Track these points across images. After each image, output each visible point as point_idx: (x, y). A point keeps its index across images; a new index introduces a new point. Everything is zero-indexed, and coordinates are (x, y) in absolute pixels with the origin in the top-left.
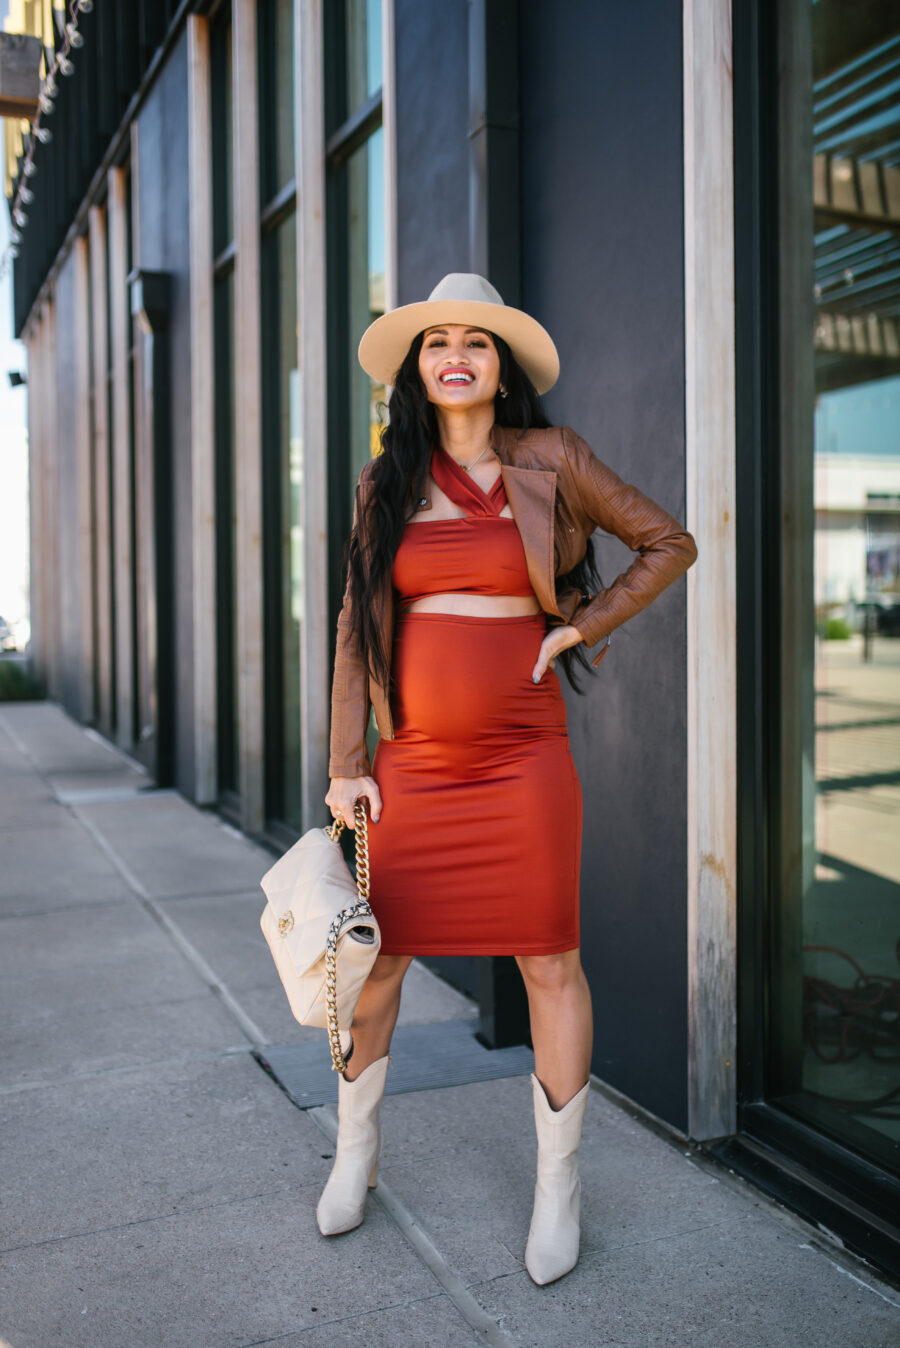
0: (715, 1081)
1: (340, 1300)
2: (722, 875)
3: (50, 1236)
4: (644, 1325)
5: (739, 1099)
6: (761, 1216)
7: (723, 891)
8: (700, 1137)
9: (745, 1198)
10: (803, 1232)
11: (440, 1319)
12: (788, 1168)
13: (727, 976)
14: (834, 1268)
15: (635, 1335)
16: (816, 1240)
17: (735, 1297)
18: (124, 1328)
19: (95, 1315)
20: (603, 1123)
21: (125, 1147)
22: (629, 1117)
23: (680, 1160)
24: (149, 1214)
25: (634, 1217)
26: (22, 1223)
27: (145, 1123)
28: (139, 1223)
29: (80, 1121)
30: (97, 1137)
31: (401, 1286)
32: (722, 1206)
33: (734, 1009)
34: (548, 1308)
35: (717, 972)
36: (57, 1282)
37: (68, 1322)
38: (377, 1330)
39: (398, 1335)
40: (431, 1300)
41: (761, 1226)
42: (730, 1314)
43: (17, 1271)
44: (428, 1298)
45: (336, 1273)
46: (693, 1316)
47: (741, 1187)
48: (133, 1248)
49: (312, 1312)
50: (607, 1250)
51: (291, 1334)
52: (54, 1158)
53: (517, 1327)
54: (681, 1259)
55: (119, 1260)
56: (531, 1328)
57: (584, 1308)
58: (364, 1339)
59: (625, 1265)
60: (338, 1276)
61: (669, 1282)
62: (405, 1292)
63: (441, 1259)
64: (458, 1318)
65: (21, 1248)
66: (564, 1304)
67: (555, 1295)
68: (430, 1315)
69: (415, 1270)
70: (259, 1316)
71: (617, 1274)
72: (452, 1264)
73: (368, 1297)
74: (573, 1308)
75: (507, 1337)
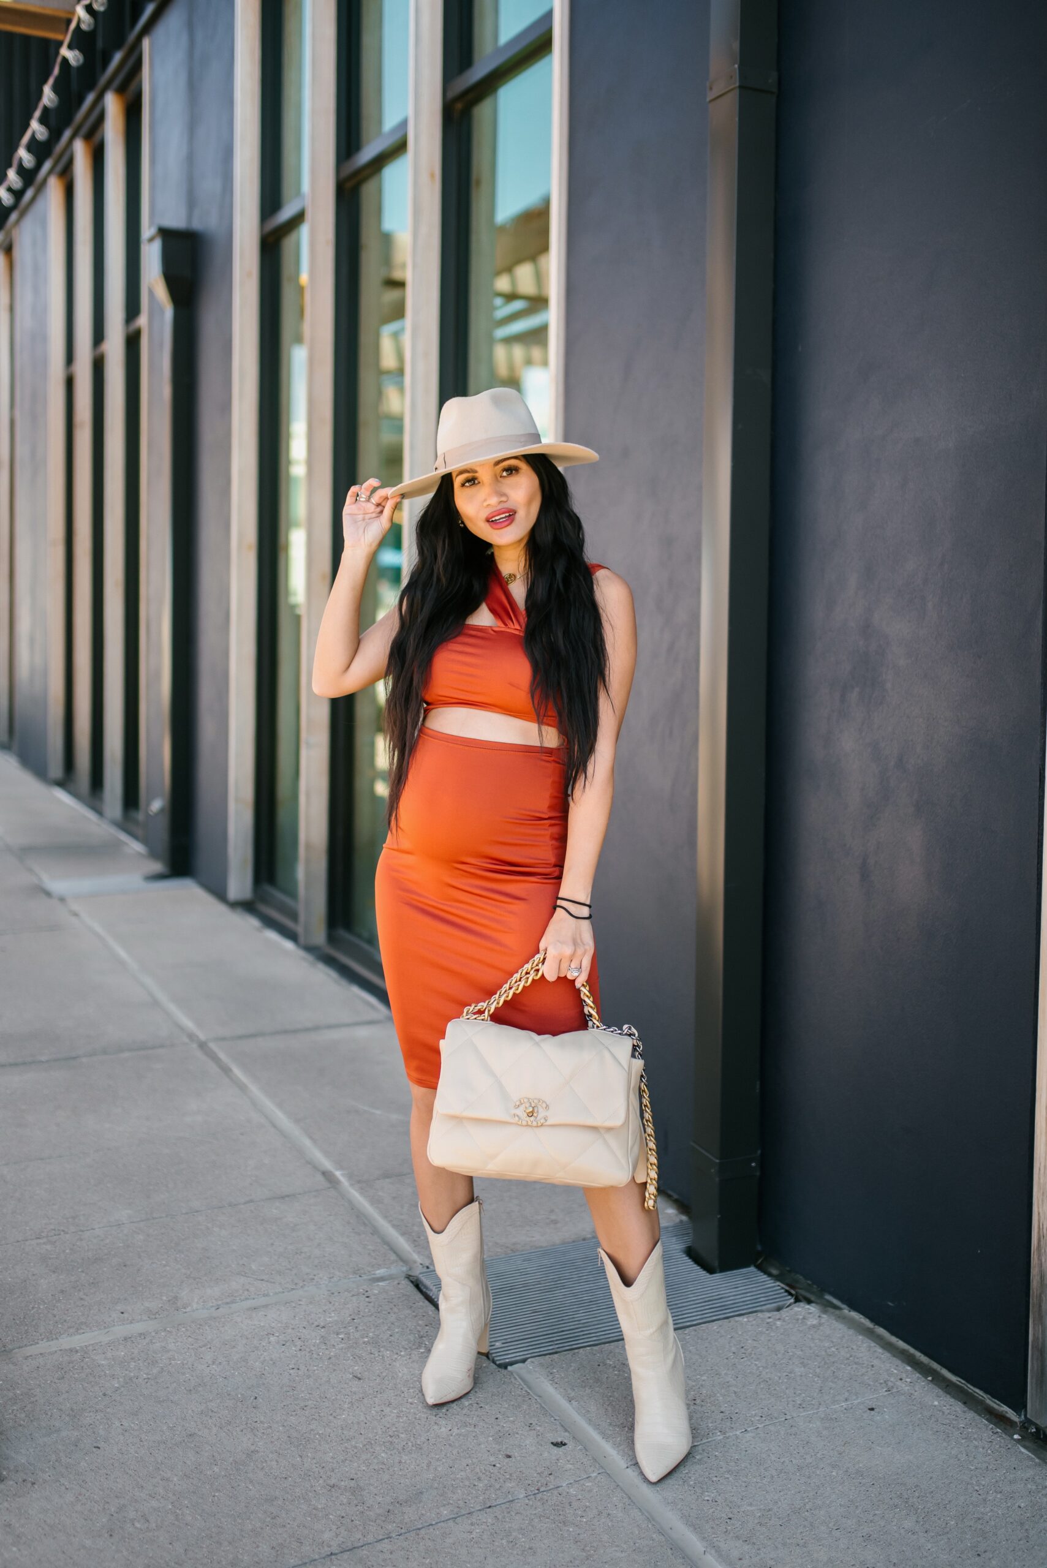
8: (1036, 1420)
20: (892, 1387)
21: (287, 1428)
22: (923, 1379)
23: (1010, 1446)
24: (352, 1539)
25: (985, 1538)
26: (186, 1554)
27: (303, 1389)
28: (342, 1552)
29: (216, 1385)
30: (246, 1412)
52: (198, 1447)
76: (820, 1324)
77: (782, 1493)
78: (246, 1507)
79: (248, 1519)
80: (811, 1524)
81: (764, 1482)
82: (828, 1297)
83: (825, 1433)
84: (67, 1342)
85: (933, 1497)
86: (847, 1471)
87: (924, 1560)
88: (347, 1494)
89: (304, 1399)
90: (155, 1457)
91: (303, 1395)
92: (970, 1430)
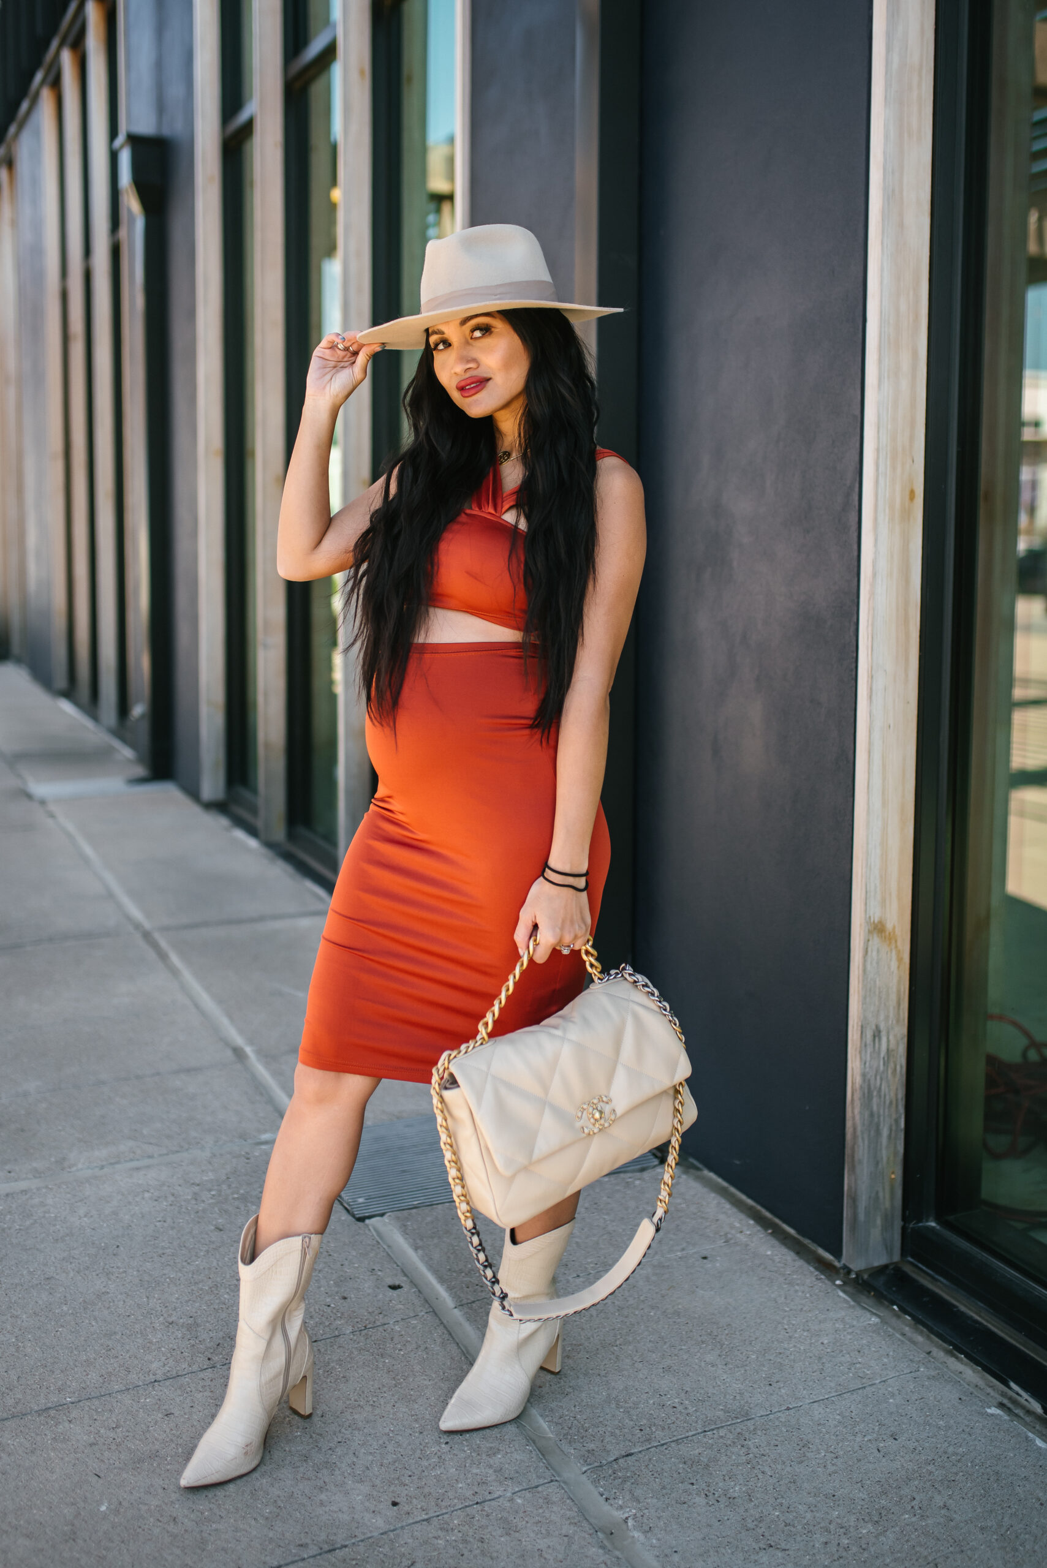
0: (877, 1198)
1: (426, 1490)
2: (893, 946)
3: (54, 1399)
4: (807, 1524)
5: (904, 1218)
6: (936, 1368)
7: (894, 964)
8: (853, 1266)
9: (914, 1343)
10: (989, 1390)
11: (553, 1517)
12: (965, 1306)
13: (895, 1070)
14: (1033, 1441)
15: (799, 1539)
16: (1005, 1401)
17: (916, 1483)
18: (157, 1531)
19: (117, 1512)
20: (731, 1239)
21: (141, 1273)
22: (763, 1231)
23: (829, 1291)
24: (178, 1369)
25: (781, 1370)
27: (165, 1239)
28: (165, 1380)
29: (82, 1235)
30: (105, 1258)
31: (501, 1469)
32: (888, 1355)
33: (902, 1110)
34: (686, 1500)
35: (884, 1064)
36: (66, 1464)
37: (83, 1522)
38: (475, 1533)
39: (502, 1539)
40: (540, 1489)
41: (938, 1383)
42: (912, 1507)
43: (16, 1449)
44: (537, 1487)
45: (419, 1451)
46: (867, 1511)
47: (907, 1329)
48: (160, 1415)
49: (391, 1506)
50: (753, 1418)
51: (370, 1538)
52: (53, 1289)
53: (650, 1528)
54: (844, 1430)
55: (144, 1433)
56: (668, 1529)
57: (731, 1499)
58: (461, 1546)
59: (777, 1438)
60: (421, 1456)
61: (833, 1462)
62: (506, 1478)
63: (547, 1429)
64: (576, 1514)
65: (18, 1416)
66: (706, 1494)
67: (694, 1482)
68: (541, 1511)
69: (517, 1446)
70: (326, 1512)
71: (768, 1451)
72: (561, 1437)
73: (460, 1485)
74: (718, 1501)
75: (639, 1541)
76: (677, 1183)
77: (596, 1331)
78: (85, 1340)
79: (84, 1351)
80: (617, 1357)
82: (692, 1160)
83: (654, 1278)
85: (741, 1334)
86: (665, 1312)
87: (716, 1388)
88: (183, 1330)
89: (163, 1248)
90: (9, 1297)
91: (163, 1244)
92: (795, 1277)
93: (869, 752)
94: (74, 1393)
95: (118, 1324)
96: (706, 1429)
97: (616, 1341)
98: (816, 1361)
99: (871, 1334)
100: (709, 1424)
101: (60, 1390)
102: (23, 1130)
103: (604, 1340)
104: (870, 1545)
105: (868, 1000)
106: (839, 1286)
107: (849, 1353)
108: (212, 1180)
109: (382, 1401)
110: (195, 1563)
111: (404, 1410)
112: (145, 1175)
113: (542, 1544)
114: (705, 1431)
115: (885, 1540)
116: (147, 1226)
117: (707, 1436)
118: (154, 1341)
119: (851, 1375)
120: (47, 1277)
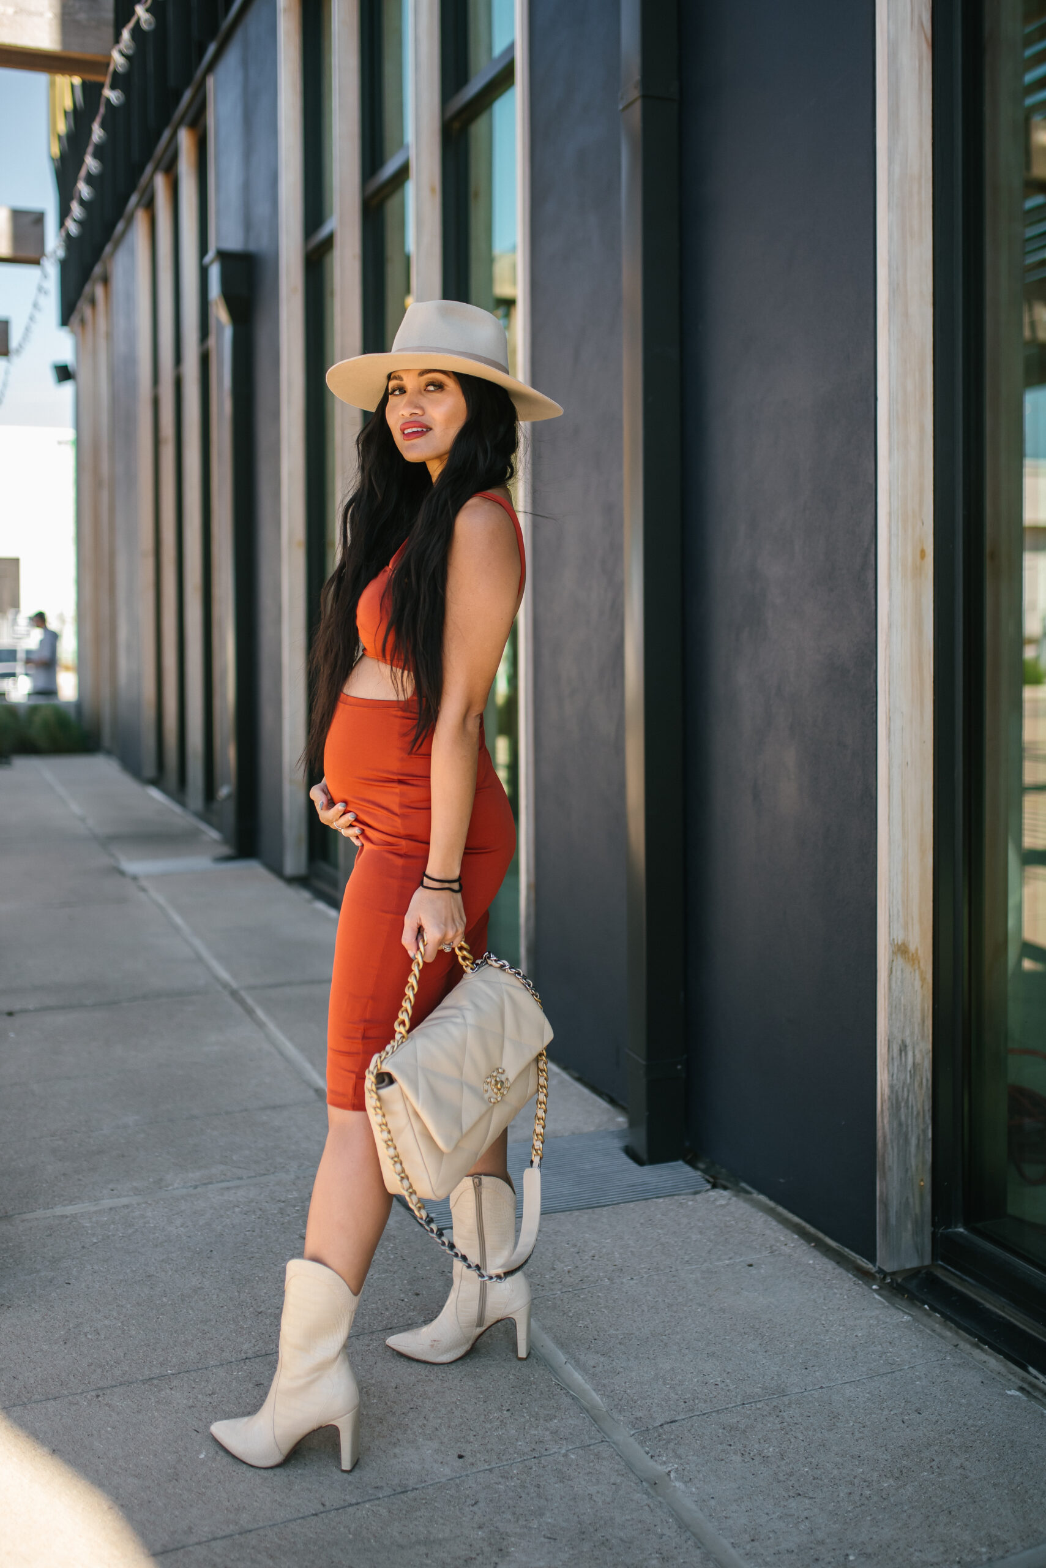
0: (907, 1203)
1: (489, 1447)
2: (917, 967)
3: (157, 1371)
4: (834, 1478)
5: (934, 1224)
6: (962, 1358)
7: (917, 984)
8: (887, 1268)
9: (943, 1337)
10: (1011, 1377)
11: (603, 1469)
12: (990, 1303)
13: (921, 1083)
15: (825, 1489)
16: (1025, 1386)
17: (936, 1448)
19: (213, 1459)
20: (776, 1250)
21: (233, 1272)
22: (806, 1244)
23: (866, 1294)
25: (817, 1357)
26: (124, 1357)
27: (253, 1245)
28: (255, 1357)
29: (179, 1242)
30: (200, 1260)
31: (557, 1431)
32: (917, 1346)
33: (929, 1121)
34: (724, 1458)
35: (911, 1077)
36: (169, 1422)
37: (185, 1467)
38: (532, 1480)
39: (557, 1486)
40: (592, 1447)
41: (962, 1370)
42: (931, 1467)
43: (124, 1409)
44: (589, 1445)
45: (483, 1417)
46: (889, 1469)
47: (937, 1325)
48: (251, 1385)
49: (458, 1459)
50: (788, 1395)
51: (437, 1483)
52: (154, 1284)
53: (690, 1479)
54: (872, 1405)
55: (237, 1399)
56: (706, 1480)
57: (765, 1458)
58: (519, 1490)
59: (810, 1410)
60: (485, 1420)
61: (860, 1431)
62: (561, 1439)
63: (600, 1401)
64: (624, 1467)
65: (125, 1384)
66: (742, 1454)
67: (732, 1443)
68: (592, 1464)
69: (571, 1414)
70: (399, 1463)
71: (800, 1421)
72: (612, 1407)
73: (520, 1443)
74: (753, 1459)
75: (679, 1489)
76: (727, 1204)
77: (647, 1323)
78: (184, 1326)
79: (183, 1334)
80: (666, 1345)
81: (635, 1315)
82: (743, 1185)
83: (702, 1281)
84: (59, 1210)
85: (781, 1328)
86: (711, 1309)
87: (756, 1370)
88: (271, 1318)
89: (252, 1252)
90: (115, 1290)
91: (252, 1249)
92: (834, 1282)
93: (889, 787)
94: (175, 1367)
95: (213, 1313)
96: (745, 1403)
97: (665, 1331)
98: (850, 1350)
99: (902, 1329)
100: (748, 1398)
101: (162, 1364)
102: (123, 1156)
103: (654, 1331)
104: (890, 1495)
105: (894, 1016)
106: (875, 1290)
107: (881, 1344)
108: (296, 1197)
109: (450, 1377)
110: (283, 1499)
111: (470, 1384)
112: (235, 1193)
113: (592, 1490)
114: (744, 1404)
115: (904, 1492)
116: (238, 1235)
117: (745, 1408)
118: (245, 1326)
119: (882, 1362)
120: (148, 1274)
